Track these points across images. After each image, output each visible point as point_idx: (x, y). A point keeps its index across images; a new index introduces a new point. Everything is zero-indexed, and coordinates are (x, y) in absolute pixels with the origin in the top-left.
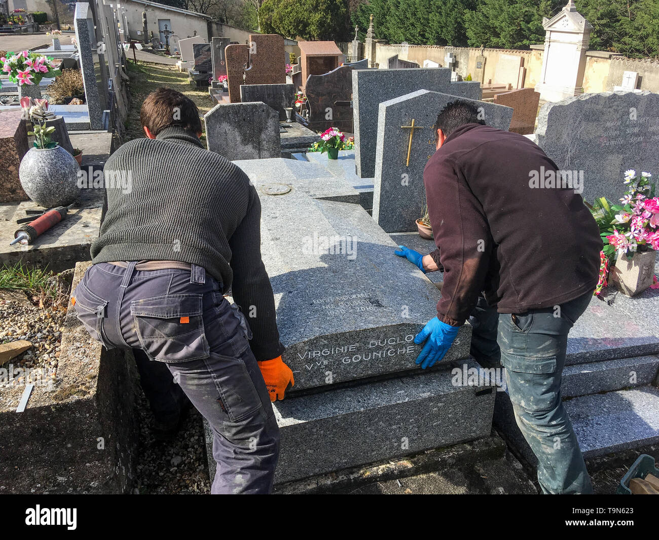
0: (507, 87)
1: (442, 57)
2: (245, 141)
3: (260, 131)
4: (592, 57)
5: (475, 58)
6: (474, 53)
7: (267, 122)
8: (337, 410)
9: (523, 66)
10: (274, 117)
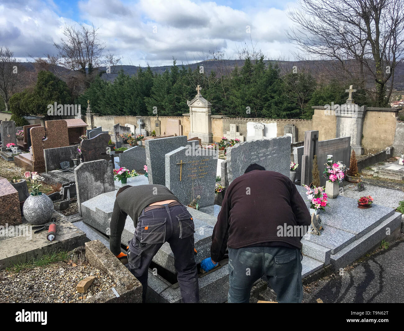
0: (174, 135)
1: (135, 122)
2: (96, 180)
3: (104, 173)
4: (213, 118)
5: (154, 121)
6: (154, 119)
7: (107, 169)
8: (212, 280)
9: (180, 124)
10: (110, 166)
